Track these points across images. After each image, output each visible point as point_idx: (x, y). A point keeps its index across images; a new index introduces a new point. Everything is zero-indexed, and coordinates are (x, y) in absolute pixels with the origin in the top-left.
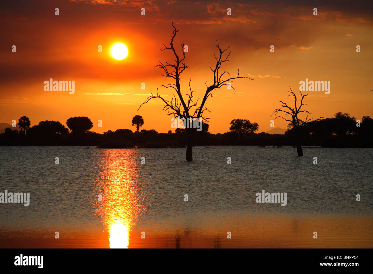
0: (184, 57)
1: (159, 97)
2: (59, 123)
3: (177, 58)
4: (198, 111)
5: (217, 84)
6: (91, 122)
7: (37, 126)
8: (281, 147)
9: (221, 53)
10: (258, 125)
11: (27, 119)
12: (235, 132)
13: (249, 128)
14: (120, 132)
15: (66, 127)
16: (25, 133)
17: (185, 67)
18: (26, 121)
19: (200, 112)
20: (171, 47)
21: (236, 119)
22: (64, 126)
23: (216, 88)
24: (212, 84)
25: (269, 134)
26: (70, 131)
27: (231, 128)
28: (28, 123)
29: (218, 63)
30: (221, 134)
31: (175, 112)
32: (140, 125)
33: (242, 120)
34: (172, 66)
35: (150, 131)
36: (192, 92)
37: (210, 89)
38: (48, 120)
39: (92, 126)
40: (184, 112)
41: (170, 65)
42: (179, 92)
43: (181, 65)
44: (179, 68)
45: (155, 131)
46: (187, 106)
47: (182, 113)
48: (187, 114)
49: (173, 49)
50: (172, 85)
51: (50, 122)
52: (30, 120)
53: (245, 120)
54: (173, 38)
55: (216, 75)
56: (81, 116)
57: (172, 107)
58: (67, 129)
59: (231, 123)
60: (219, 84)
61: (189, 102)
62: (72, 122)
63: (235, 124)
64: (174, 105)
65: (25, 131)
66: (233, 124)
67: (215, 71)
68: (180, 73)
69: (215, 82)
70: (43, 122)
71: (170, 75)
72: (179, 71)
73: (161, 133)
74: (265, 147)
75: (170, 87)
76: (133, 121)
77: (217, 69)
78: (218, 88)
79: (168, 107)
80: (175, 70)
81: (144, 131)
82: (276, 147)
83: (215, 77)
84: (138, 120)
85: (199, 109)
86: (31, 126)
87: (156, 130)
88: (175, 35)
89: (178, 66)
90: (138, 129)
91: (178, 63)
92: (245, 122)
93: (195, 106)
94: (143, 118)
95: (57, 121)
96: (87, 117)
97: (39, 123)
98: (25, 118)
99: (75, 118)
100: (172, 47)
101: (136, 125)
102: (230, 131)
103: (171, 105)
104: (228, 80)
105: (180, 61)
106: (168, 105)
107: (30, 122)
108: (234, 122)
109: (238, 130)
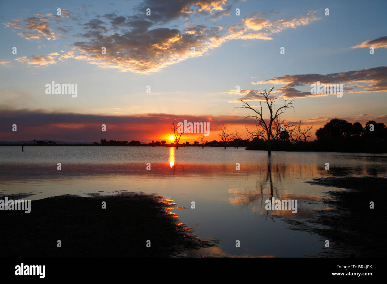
109: (195, 144)
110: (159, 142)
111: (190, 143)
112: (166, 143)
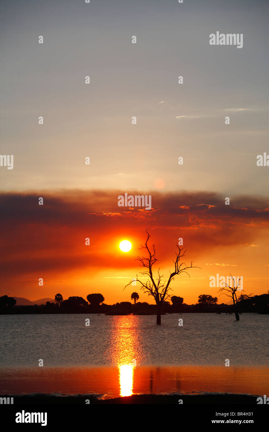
0: (155, 253)
1: (138, 281)
2: (82, 298)
3: (150, 254)
4: (164, 290)
5: (177, 272)
6: (103, 297)
7: (67, 300)
8: (231, 314)
9: (180, 250)
10: (217, 299)
11: (61, 295)
12: (202, 303)
13: (211, 300)
14: (123, 304)
15: (87, 300)
16: (59, 305)
17: (155, 260)
18: (60, 297)
19: (166, 291)
20: (145, 247)
21: (203, 294)
22: (85, 300)
23: (177, 274)
24: (174, 272)
25: (227, 305)
26: (89, 303)
27: (199, 301)
28: (61, 298)
29: (178, 258)
30: (194, 304)
31: (149, 291)
32: (136, 299)
33: (207, 295)
34: (147, 259)
35: (144, 303)
36: (160, 277)
37: (172, 275)
38: (75, 296)
39: (104, 300)
40: (155, 291)
41: (145, 259)
42: (151, 277)
43: (153, 259)
44: (151, 261)
45: (146, 303)
46: (157, 287)
47: (154, 291)
48: (157, 292)
49: (147, 248)
50: (147, 273)
51: (76, 297)
52: (62, 296)
53: (208, 295)
54: (147, 240)
55: (177, 265)
56: (96, 293)
57: (147, 288)
58: (87, 302)
59: (199, 298)
60: (178, 272)
61: (158, 284)
62: (90, 297)
63: (202, 298)
64: (148, 286)
65: (59, 303)
66: (200, 298)
67: (176, 263)
68: (152, 264)
69: (176, 271)
70: (71, 297)
71: (145, 265)
72: (151, 262)
73: (151, 305)
74: (220, 314)
75: (146, 273)
76: (131, 296)
77: (177, 261)
78: (178, 274)
79: (144, 287)
80: (148, 262)
81: (139, 303)
82: (228, 314)
83: (176, 267)
84: (135, 296)
85: (165, 288)
86: (63, 301)
87: (148, 303)
88: (148, 238)
89: (151, 259)
90: (135, 302)
91: (151, 257)
92: (209, 296)
93: (162, 286)
94: (139, 294)
95: (80, 297)
96: (100, 294)
97: (68, 298)
98: (59, 295)
99: (93, 294)
100: (147, 246)
101: (133, 299)
102: (198, 303)
103: (146, 286)
104: (184, 269)
105: (152, 256)
106: (144, 286)
107: (62, 297)
108: (201, 297)
109: (204, 302)
110: (80, 299)
111: (184, 302)
112: (104, 302)
